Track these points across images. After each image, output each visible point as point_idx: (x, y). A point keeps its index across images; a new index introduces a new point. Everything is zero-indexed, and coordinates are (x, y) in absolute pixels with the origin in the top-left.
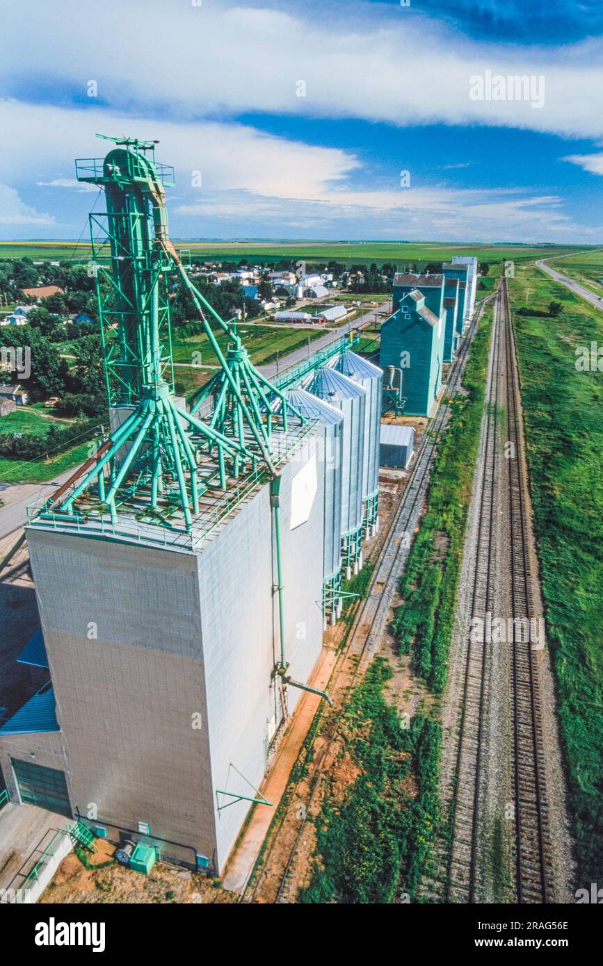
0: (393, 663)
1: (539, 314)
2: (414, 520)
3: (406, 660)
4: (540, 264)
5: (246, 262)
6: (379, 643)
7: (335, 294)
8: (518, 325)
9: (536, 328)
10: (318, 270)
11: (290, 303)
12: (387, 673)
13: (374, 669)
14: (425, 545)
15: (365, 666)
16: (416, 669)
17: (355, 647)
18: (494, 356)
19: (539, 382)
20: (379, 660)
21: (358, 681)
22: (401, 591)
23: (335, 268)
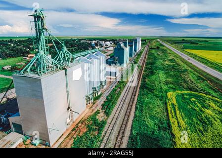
0: (101, 111)
1: (155, 49)
2: (114, 86)
3: (104, 110)
4: (158, 40)
5: (95, 39)
6: (99, 107)
7: (112, 45)
8: (149, 51)
9: (153, 51)
10: (109, 41)
11: (102, 47)
12: (99, 113)
13: (96, 112)
14: (115, 90)
15: (94, 111)
16: (105, 112)
17: (93, 108)
18: (142, 56)
19: (150, 61)
20: (98, 110)
21: (92, 114)
22: (107, 98)
23: (113, 40)
